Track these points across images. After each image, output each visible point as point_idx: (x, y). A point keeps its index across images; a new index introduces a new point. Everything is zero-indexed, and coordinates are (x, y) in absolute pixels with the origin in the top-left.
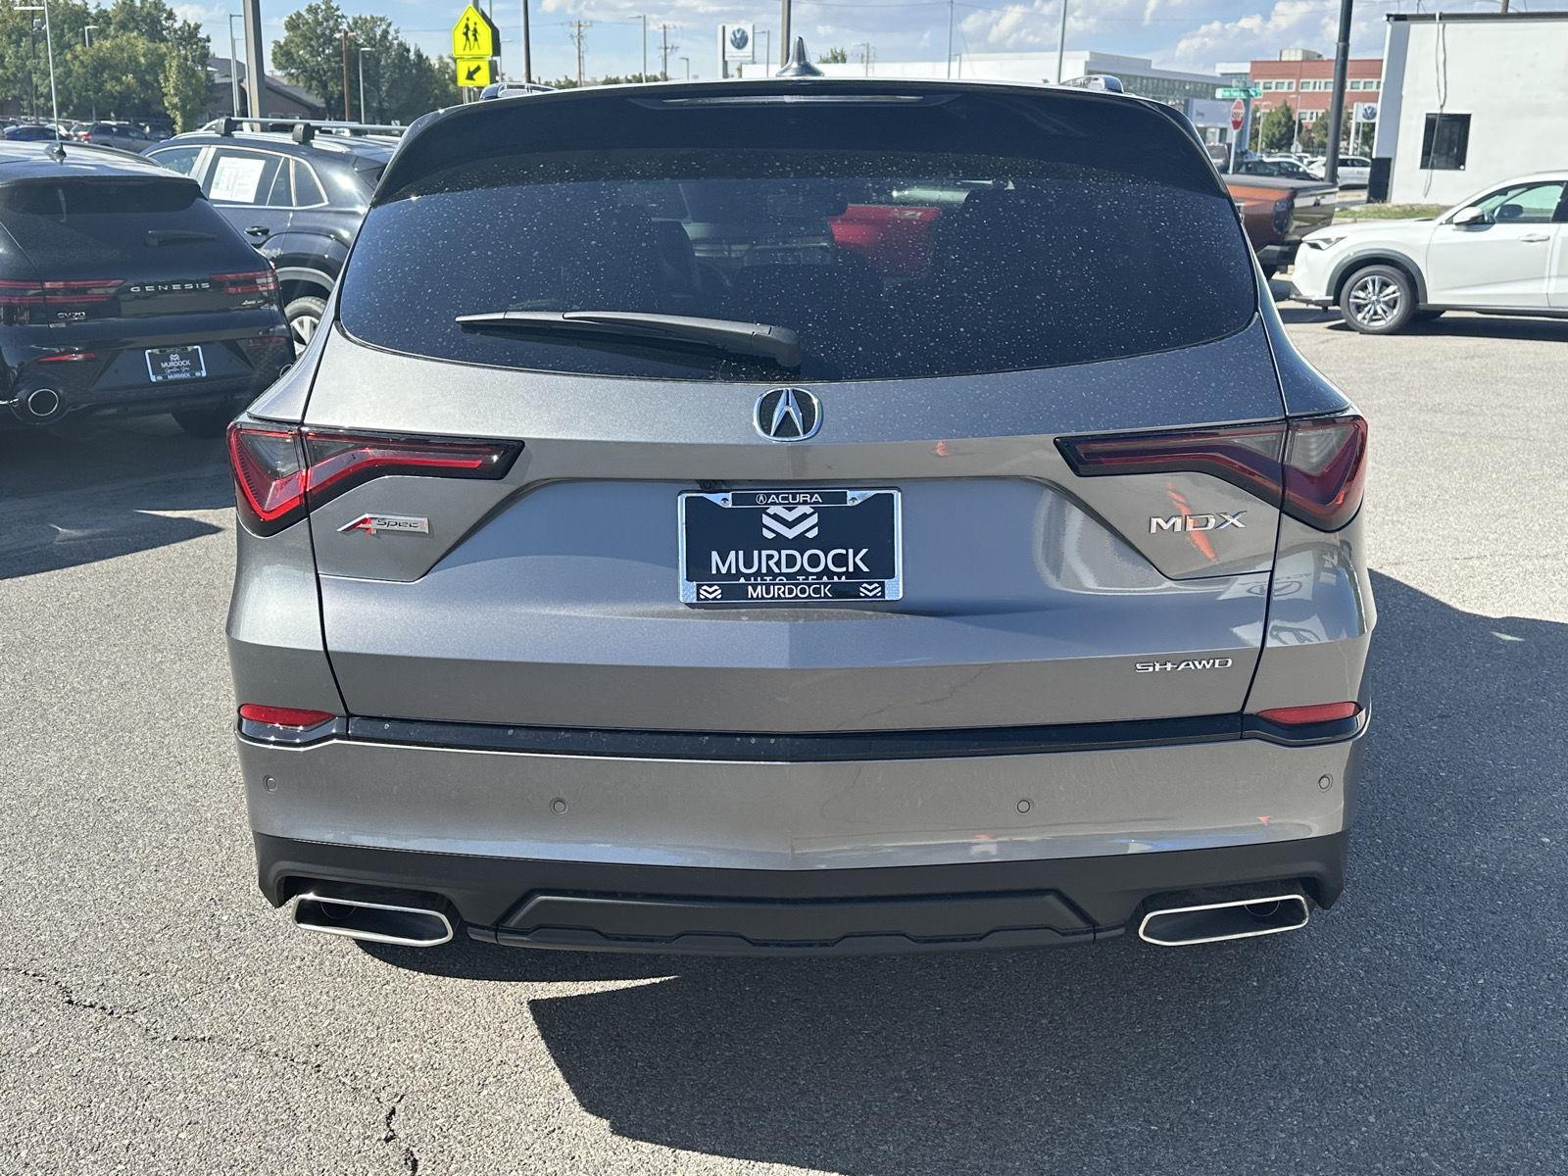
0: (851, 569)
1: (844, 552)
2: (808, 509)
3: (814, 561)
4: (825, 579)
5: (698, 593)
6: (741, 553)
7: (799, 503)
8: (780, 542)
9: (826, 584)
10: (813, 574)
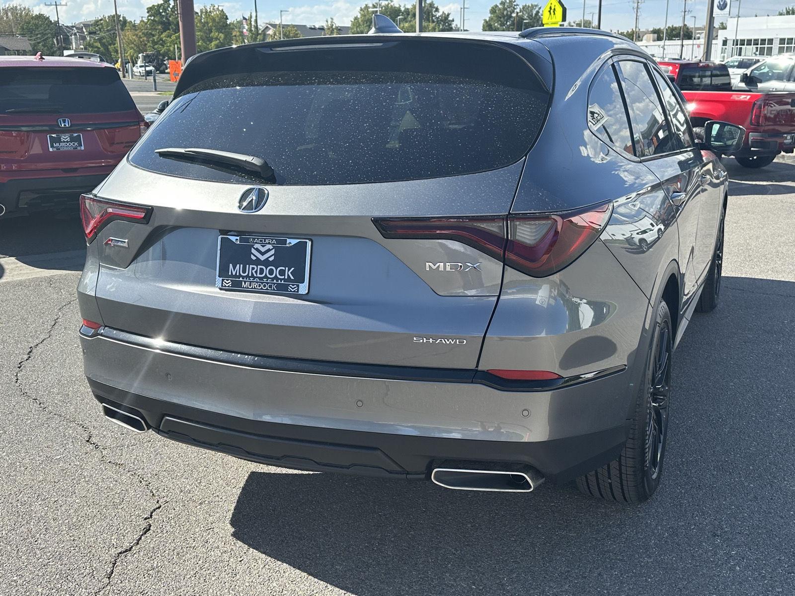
0: (286, 278)
1: (284, 268)
2: (270, 247)
3: (271, 272)
4: (275, 281)
6: (241, 265)
7: (267, 244)
8: (258, 262)
9: (274, 284)
10: (270, 278)
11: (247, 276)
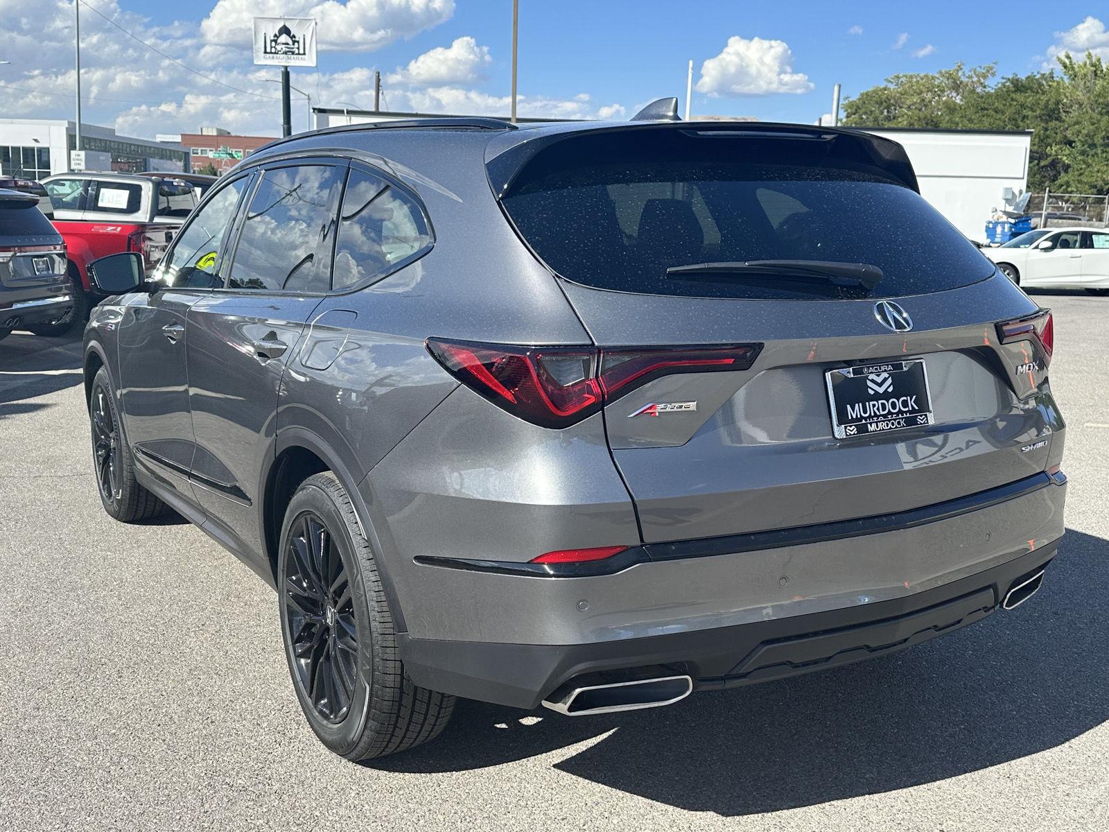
0: (911, 409)
1: (905, 398)
2: (887, 376)
3: (894, 405)
4: (900, 416)
5: (846, 432)
6: (860, 404)
7: (883, 371)
8: (877, 396)
9: (902, 419)
10: (894, 413)
11: (870, 417)
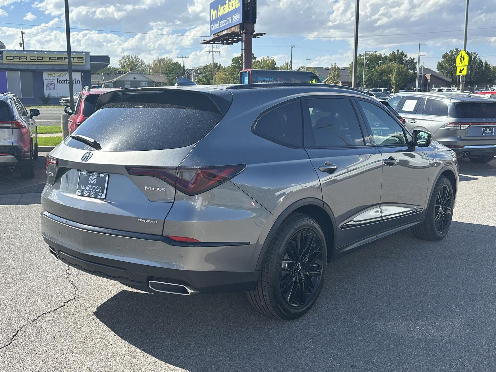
0: (98, 191)
2: (95, 177)
3: (94, 188)
5: (78, 193)
6: (85, 185)
9: (94, 193)
11: (86, 190)
